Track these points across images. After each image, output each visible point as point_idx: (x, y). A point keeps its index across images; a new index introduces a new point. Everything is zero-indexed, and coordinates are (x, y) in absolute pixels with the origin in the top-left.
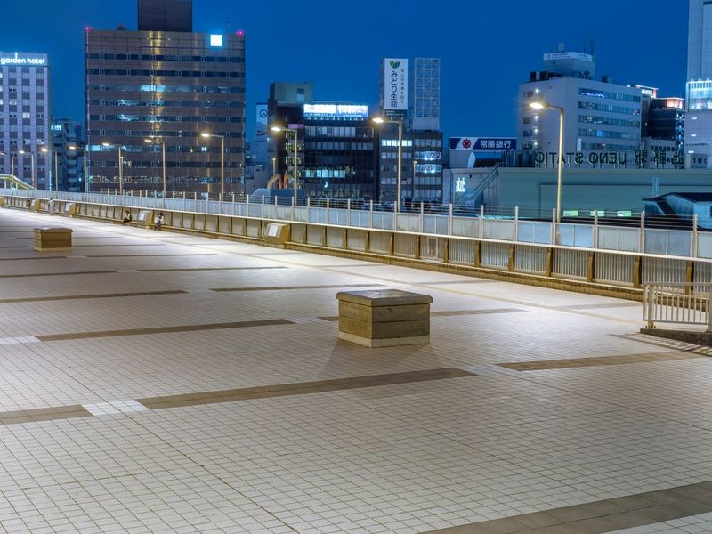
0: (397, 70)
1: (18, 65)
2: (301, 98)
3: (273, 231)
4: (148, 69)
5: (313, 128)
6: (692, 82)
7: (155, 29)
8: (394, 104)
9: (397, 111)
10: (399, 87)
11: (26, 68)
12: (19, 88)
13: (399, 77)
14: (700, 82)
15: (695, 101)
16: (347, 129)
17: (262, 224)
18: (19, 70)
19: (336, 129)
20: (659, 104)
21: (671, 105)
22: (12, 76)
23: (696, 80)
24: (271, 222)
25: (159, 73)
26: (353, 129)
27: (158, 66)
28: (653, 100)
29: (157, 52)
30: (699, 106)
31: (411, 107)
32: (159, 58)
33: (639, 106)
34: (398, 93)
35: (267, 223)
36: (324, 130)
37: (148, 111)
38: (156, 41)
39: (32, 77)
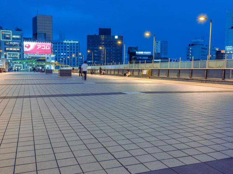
0: (158, 44)
1: (72, 43)
2: (135, 50)
3: (145, 72)
4: (101, 44)
5: (138, 57)
6: (227, 47)
7: (102, 35)
8: (157, 51)
9: (158, 53)
10: (158, 47)
11: (74, 44)
12: (72, 48)
13: (158, 45)
14: (229, 47)
15: (228, 51)
16: (146, 57)
17: (140, 71)
18: (72, 44)
19: (143, 57)
20: (219, 52)
21: (222, 52)
22: (71, 45)
23: (228, 46)
24: (144, 69)
25: (103, 45)
26: (147, 57)
27: (103, 43)
28: (218, 51)
29: (103, 40)
30: (228, 52)
31: (161, 53)
32: (103, 41)
33: (215, 52)
34: (158, 49)
35: (142, 70)
36: (141, 58)
37: (101, 53)
38: (103, 37)
39: (75, 45)
